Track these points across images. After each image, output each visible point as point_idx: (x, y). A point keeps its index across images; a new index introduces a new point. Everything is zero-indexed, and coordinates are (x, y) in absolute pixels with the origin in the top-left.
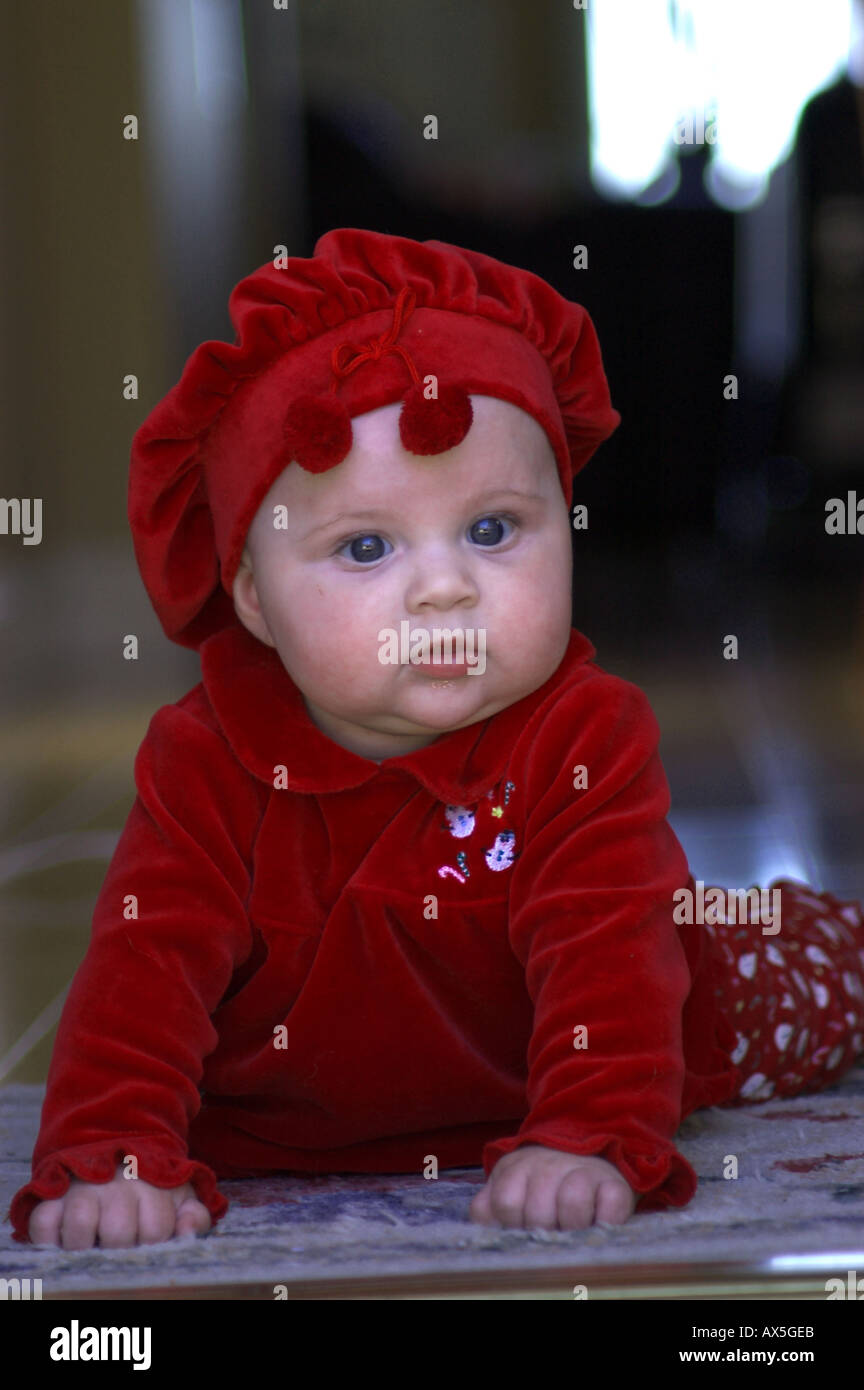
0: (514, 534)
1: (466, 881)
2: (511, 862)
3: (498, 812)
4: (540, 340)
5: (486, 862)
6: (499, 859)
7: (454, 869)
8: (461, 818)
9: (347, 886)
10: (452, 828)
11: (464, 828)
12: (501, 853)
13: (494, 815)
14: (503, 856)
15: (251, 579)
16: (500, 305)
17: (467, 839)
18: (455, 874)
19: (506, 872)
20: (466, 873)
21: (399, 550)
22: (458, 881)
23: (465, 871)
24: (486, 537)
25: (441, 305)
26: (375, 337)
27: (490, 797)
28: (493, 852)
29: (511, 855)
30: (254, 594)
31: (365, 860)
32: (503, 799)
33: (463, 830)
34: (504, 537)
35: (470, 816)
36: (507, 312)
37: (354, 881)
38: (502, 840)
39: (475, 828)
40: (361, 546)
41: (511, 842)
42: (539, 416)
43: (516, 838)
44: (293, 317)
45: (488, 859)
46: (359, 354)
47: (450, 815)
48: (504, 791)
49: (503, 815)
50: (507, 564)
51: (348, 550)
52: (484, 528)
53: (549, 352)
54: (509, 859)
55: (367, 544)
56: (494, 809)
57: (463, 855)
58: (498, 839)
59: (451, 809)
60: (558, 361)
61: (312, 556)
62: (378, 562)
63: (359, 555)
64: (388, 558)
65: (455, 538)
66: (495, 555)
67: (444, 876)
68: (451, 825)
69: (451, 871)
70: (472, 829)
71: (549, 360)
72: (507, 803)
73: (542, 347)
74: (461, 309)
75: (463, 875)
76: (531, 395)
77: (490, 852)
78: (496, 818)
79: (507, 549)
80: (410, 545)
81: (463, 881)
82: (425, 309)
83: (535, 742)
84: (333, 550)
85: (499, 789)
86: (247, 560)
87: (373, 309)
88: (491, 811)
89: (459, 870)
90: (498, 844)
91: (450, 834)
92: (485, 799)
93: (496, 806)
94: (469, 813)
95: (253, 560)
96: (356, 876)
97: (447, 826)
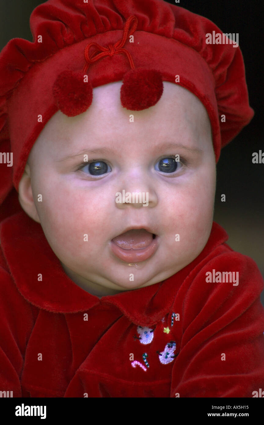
0: (182, 167)
1: (147, 370)
2: (173, 359)
3: (167, 330)
4: (209, 58)
5: (159, 359)
6: (166, 357)
7: (141, 363)
8: (146, 333)
9: (78, 370)
10: (141, 338)
11: (147, 339)
12: (168, 354)
13: (165, 332)
14: (169, 356)
15: (30, 183)
16: (187, 34)
17: (149, 345)
18: (141, 366)
19: (170, 365)
20: (147, 365)
21: (115, 171)
22: (143, 370)
23: (147, 364)
24: (168, 168)
25: (152, 30)
26: (112, 44)
27: (163, 321)
28: (163, 354)
29: (173, 355)
30: (30, 192)
31: (89, 354)
32: (170, 323)
33: (147, 340)
34: (177, 169)
35: (151, 332)
36: (190, 38)
37: (83, 367)
38: (169, 347)
39: (153, 339)
40: (94, 166)
41: (174, 348)
42: (203, 99)
43: (177, 346)
44: (66, 29)
45: (160, 357)
46: (102, 51)
47: (139, 331)
48: (171, 318)
49: (170, 332)
50: (177, 185)
51: (86, 168)
52: (166, 162)
53: (214, 66)
54: (172, 357)
55: (97, 166)
56: (165, 329)
57: (146, 354)
58: (167, 346)
59: (140, 327)
60: (219, 73)
61: (64, 171)
62: (102, 176)
63: (92, 172)
64: (109, 175)
65: (148, 166)
66: (170, 179)
67: (134, 367)
68: (140, 337)
69: (139, 364)
70: (152, 339)
71: (214, 71)
72: (172, 325)
73: (209, 63)
74: (164, 34)
75: (146, 366)
76: (200, 87)
77: (161, 353)
78: (166, 333)
79: (178, 175)
80: (121, 169)
81: (145, 370)
82: (143, 31)
83: (190, 291)
84: (77, 168)
85: (168, 318)
86: (27, 170)
87: (113, 29)
88: (163, 329)
89: (144, 364)
90: (166, 349)
91: (139, 342)
92: (159, 323)
93: (166, 327)
94: (150, 330)
95: (31, 171)
96: (84, 364)
97: (138, 338)
